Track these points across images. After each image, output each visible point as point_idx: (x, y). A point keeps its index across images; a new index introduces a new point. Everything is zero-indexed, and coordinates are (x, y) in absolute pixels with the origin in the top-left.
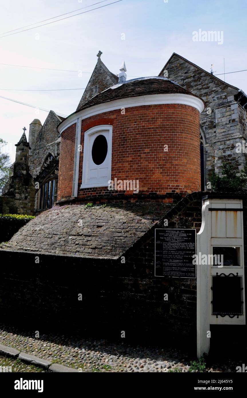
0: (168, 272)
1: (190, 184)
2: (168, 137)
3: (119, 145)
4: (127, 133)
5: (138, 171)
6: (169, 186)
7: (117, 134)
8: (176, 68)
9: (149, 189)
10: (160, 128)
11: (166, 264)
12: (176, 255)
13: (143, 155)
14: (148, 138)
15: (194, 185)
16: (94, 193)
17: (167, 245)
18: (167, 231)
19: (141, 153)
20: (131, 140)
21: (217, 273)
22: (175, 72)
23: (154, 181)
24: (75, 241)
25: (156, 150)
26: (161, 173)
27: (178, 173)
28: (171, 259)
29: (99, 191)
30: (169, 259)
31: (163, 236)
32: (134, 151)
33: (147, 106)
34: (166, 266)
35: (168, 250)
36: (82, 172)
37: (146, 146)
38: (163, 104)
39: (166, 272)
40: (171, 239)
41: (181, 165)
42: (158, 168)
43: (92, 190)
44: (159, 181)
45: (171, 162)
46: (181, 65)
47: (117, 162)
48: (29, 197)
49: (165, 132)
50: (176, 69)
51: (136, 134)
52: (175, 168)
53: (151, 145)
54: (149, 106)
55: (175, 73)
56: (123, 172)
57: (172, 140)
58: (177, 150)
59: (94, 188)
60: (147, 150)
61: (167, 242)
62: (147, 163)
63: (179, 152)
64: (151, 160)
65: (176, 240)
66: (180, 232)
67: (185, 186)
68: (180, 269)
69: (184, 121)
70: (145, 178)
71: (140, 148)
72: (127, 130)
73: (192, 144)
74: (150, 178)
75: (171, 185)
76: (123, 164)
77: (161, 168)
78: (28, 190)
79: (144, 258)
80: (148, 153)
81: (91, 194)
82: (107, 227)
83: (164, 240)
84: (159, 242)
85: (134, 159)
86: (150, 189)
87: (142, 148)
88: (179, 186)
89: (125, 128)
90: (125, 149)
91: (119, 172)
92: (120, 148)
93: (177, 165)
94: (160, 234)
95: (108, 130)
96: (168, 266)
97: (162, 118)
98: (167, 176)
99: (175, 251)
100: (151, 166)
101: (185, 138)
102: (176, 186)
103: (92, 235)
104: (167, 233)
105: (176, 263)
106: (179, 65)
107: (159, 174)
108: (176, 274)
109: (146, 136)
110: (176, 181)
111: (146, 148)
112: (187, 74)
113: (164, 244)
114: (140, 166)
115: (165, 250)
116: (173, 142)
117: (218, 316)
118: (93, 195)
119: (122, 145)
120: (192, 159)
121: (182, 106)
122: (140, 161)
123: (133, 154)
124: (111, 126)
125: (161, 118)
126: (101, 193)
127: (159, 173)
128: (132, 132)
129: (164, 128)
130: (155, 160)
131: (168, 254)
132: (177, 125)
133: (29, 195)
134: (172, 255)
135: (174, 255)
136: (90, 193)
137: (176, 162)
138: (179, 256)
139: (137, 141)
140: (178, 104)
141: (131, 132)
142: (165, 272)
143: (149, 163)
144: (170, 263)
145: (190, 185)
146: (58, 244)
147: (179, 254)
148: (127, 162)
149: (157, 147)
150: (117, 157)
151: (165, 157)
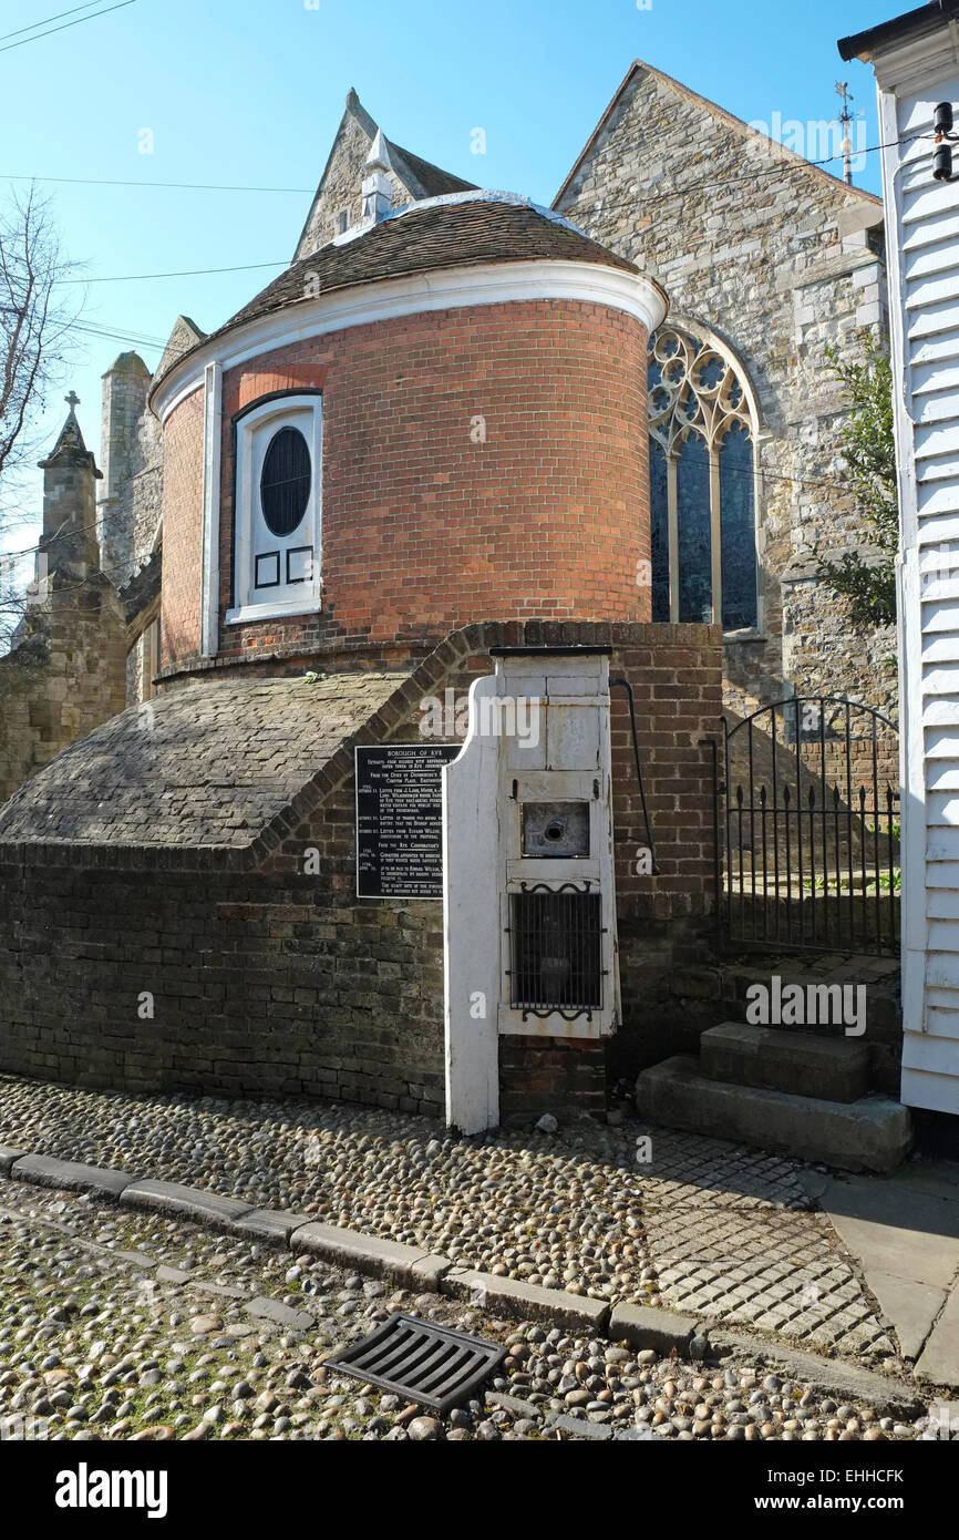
0: (394, 882)
1: (599, 596)
2: (516, 426)
3: (347, 463)
4: (372, 416)
5: (412, 554)
6: (520, 603)
7: (340, 421)
8: (645, 125)
9: (449, 616)
10: (487, 392)
11: (389, 857)
12: (419, 827)
13: (429, 498)
14: (445, 433)
15: (613, 596)
16: (268, 641)
17: (391, 797)
18: (390, 754)
19: (421, 490)
20: (387, 443)
21: (523, 885)
22: (641, 139)
23: (470, 587)
24: (180, 804)
25: (473, 475)
26: (491, 559)
27: (552, 555)
28: (403, 840)
30: (397, 841)
31: (377, 769)
32: (397, 483)
33: (441, 311)
34: (390, 865)
35: (395, 814)
37: (437, 461)
38: (497, 305)
39: (390, 882)
40: (403, 778)
41: (559, 526)
42: (481, 541)
43: (264, 627)
44: (484, 586)
45: (528, 518)
47: (342, 526)
48: (102, 663)
49: (504, 409)
51: (404, 420)
52: (542, 536)
53: (455, 458)
54: (448, 314)
55: (642, 147)
56: (361, 560)
57: (530, 435)
58: (547, 471)
59: (270, 620)
60: (441, 478)
61: (392, 786)
62: (440, 524)
63: (556, 481)
64: (455, 514)
65: (418, 779)
66: (429, 754)
67: (579, 604)
68: (430, 873)
69: (576, 363)
70: (435, 580)
71: (417, 472)
72: (372, 406)
73: (607, 448)
74: (452, 579)
75: (526, 599)
76: (359, 532)
77: (491, 540)
78: (99, 635)
79: (325, 842)
80: (445, 486)
81: (262, 643)
82: (287, 755)
83: (380, 783)
84: (367, 790)
85: (397, 510)
86: (453, 616)
87: (423, 471)
88: (554, 603)
89: (365, 399)
90: (368, 478)
91: (349, 561)
92: (348, 472)
93: (549, 527)
94: (370, 762)
95: (309, 409)
96: (395, 864)
97: (493, 356)
98: (513, 567)
99: (415, 815)
100: (457, 534)
101: (576, 426)
102: (546, 603)
103: (237, 783)
104: (392, 758)
105: (419, 853)
106: (656, 110)
107: (485, 563)
108: (419, 889)
109: (437, 425)
110: (547, 585)
111: (436, 470)
112: (688, 149)
113: (384, 793)
114: (418, 535)
115: (386, 814)
116: (530, 444)
117: (528, 1015)
118: (266, 645)
119: (355, 461)
120: (606, 502)
121: (565, 308)
122: (418, 517)
123: (392, 492)
125: (488, 356)
126: (290, 638)
127: (483, 557)
128: (390, 413)
129: (501, 391)
130: (468, 513)
131: (395, 827)
132: (546, 379)
133: (102, 657)
134: (406, 827)
135: (413, 827)
136: (256, 638)
137: (543, 518)
138: (427, 831)
139: (407, 446)
140: (552, 301)
141: (383, 414)
142: (386, 882)
143: (447, 523)
144: (400, 853)
145: (598, 598)
146: (128, 819)
147: (428, 826)
148: (375, 521)
149: (476, 466)
151: (503, 501)
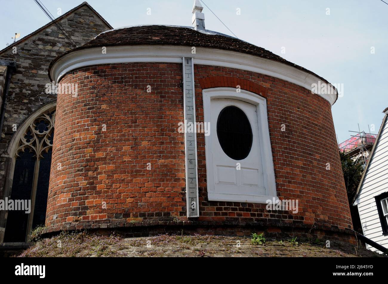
8: (87, 26)
13: (315, 163)
16: (245, 215)
20: (298, 134)
22: (84, 31)
26: (336, 196)
29: (257, 211)
32: (304, 153)
36: (204, 166)
37: (315, 148)
43: (241, 206)
46: (96, 25)
47: (284, 164)
50: (87, 28)
55: (84, 33)
59: (244, 204)
60: (317, 156)
71: (310, 150)
72: (290, 115)
76: (292, 170)
77: (334, 188)
81: (240, 215)
86: (331, 218)
89: (287, 111)
91: (289, 182)
98: (341, 201)
100: (326, 182)
106: (92, 24)
109: (313, 134)
114: (314, 178)
118: (243, 217)
124: (263, 100)
126: (261, 215)
128: (297, 121)
136: (235, 212)
139: (305, 138)
148: (298, 167)
150: (282, 156)
